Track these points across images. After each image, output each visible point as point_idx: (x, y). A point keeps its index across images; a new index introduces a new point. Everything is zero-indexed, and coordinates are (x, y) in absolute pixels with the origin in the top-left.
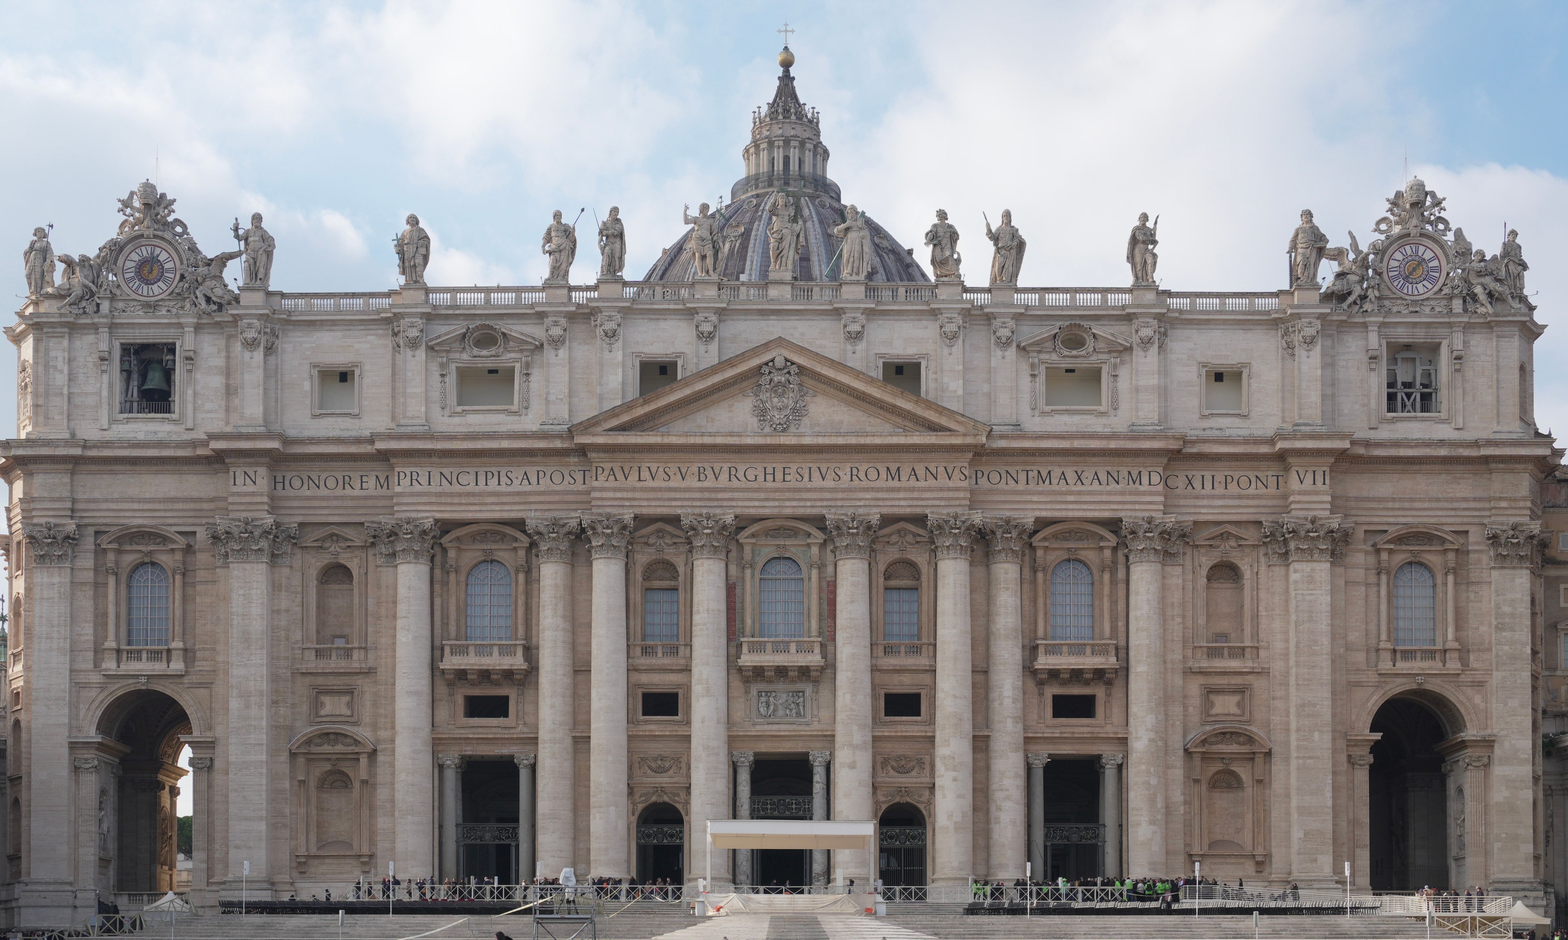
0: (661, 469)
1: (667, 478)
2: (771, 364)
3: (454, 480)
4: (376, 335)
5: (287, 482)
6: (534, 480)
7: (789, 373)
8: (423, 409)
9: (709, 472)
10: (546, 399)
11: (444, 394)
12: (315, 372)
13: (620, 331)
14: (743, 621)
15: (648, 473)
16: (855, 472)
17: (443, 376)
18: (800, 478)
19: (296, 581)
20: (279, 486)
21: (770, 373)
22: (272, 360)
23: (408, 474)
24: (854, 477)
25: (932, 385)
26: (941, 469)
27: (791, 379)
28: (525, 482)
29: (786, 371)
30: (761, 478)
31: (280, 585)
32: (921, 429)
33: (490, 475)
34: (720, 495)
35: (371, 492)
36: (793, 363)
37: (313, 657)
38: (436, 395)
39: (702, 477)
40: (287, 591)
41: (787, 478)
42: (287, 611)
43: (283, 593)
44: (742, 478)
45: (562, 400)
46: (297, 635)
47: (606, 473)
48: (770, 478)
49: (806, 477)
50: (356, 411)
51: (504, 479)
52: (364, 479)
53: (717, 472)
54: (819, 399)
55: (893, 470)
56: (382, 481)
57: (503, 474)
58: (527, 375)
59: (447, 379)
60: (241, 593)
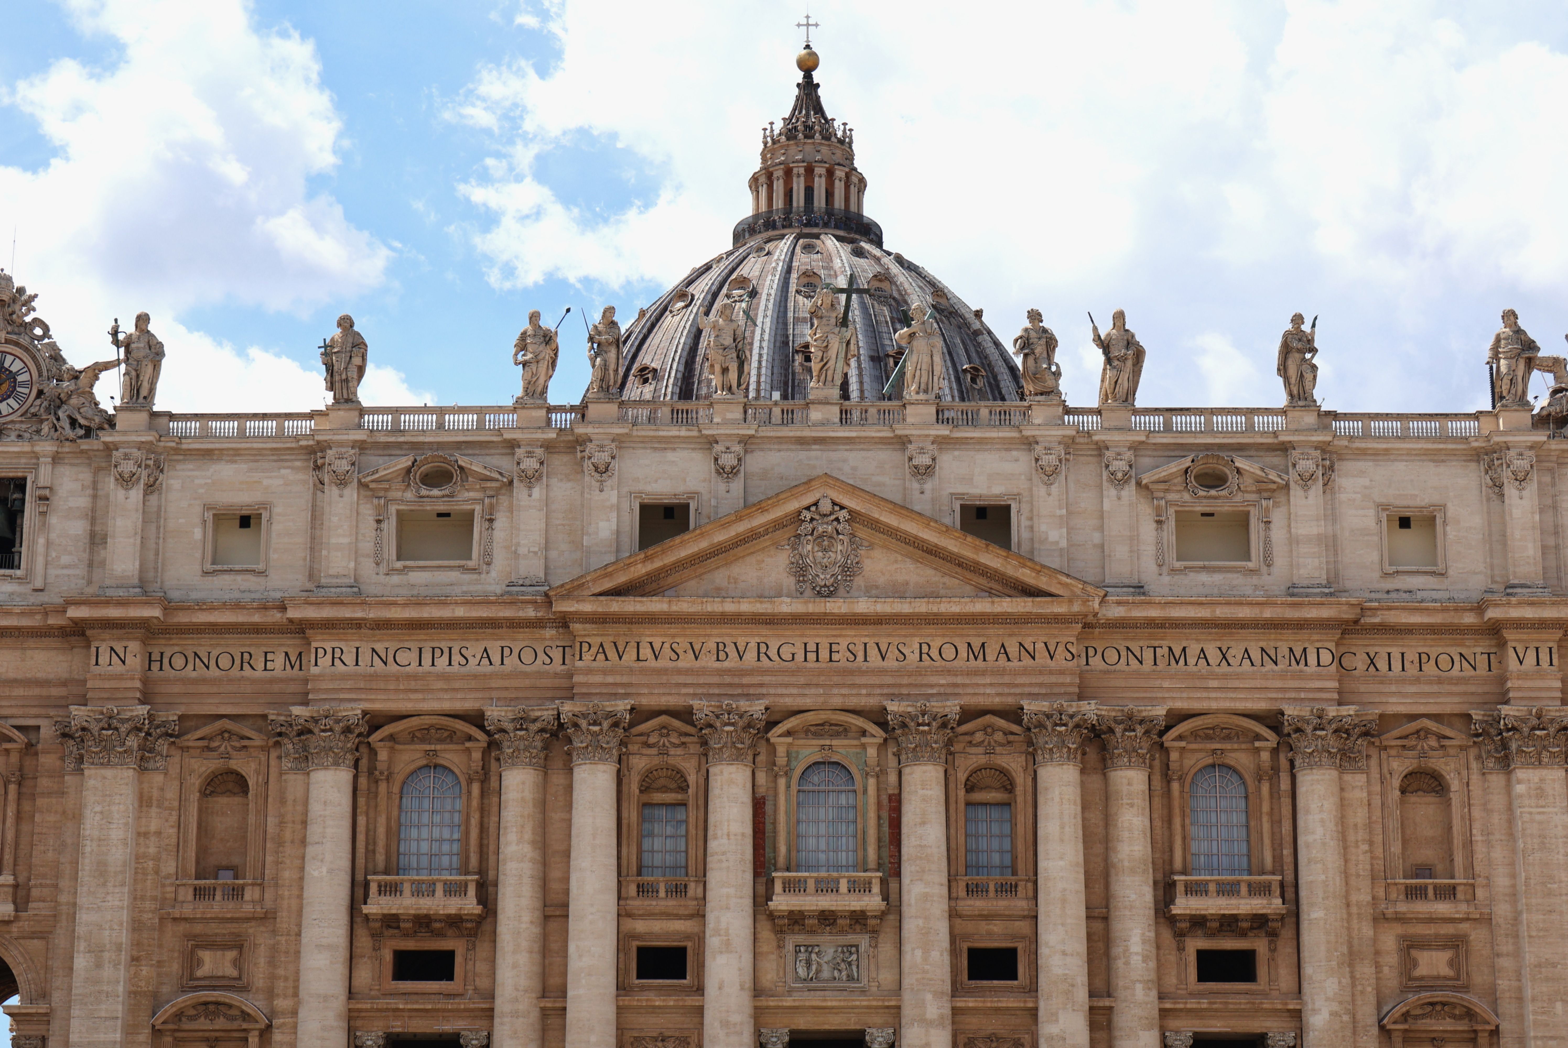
0: (667, 645)
1: (674, 657)
2: (813, 509)
3: (390, 659)
4: (292, 468)
5: (166, 661)
6: (496, 658)
7: (837, 519)
8: (352, 565)
9: (731, 650)
10: (515, 552)
11: (378, 544)
12: (209, 516)
13: (615, 464)
14: (775, 849)
15: (649, 650)
16: (925, 648)
17: (379, 521)
18: (852, 658)
19: (172, 793)
20: (155, 666)
21: (812, 519)
22: (153, 499)
23: (329, 651)
24: (925, 656)
25: (1025, 535)
26: (1040, 646)
27: (840, 528)
28: (485, 661)
29: (833, 517)
30: (800, 657)
31: (151, 798)
32: (1012, 592)
33: (438, 653)
34: (746, 680)
35: (278, 673)
36: (842, 508)
37: (190, 897)
38: (367, 546)
39: (722, 655)
40: (159, 806)
41: (835, 657)
42: (159, 833)
43: (154, 810)
44: (775, 657)
45: (535, 553)
46: (169, 867)
47: (594, 650)
48: (812, 656)
49: (860, 657)
50: (261, 567)
51: (456, 658)
52: (270, 657)
53: (741, 649)
54: (877, 553)
55: (976, 647)
56: (293, 659)
57: (455, 651)
58: (491, 521)
59: (384, 525)
60: (98, 808)
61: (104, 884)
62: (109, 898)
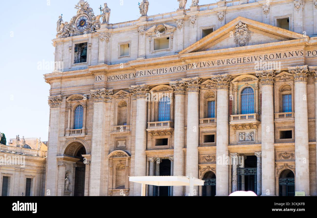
0: (207, 63)
1: (208, 65)
2: (238, 25)
3: (151, 73)
4: (135, 32)
5: (111, 78)
6: (173, 70)
7: (244, 27)
8: (144, 52)
9: (221, 62)
10: (177, 45)
11: (150, 47)
12: (119, 45)
13: (196, 21)
15: (203, 64)
16: (266, 56)
17: (150, 42)
18: (248, 61)
19: (112, 107)
20: (109, 79)
21: (238, 28)
22: (109, 43)
23: (140, 72)
24: (266, 58)
25: (292, 24)
26: (294, 52)
27: (245, 29)
28: (170, 71)
29: (243, 27)
30: (236, 62)
31: (108, 109)
32: (287, 39)
33: (161, 70)
34: (224, 69)
35: (132, 78)
36: (244, 24)
37: (116, 130)
38: (148, 48)
39: (219, 63)
40: (110, 110)
41: (245, 61)
42: (110, 116)
43: (109, 111)
44: (231, 63)
45: (181, 44)
46: (112, 123)
47: (191, 66)
48: (239, 62)
49: (251, 60)
50: (129, 55)
51: (165, 71)
52: (130, 75)
53: (223, 62)
54: (254, 34)
55: (278, 55)
56: (134, 75)
57: (164, 69)
58: (172, 38)
59: (151, 42)
60: (96, 112)
61: (98, 128)
62: (99, 131)
